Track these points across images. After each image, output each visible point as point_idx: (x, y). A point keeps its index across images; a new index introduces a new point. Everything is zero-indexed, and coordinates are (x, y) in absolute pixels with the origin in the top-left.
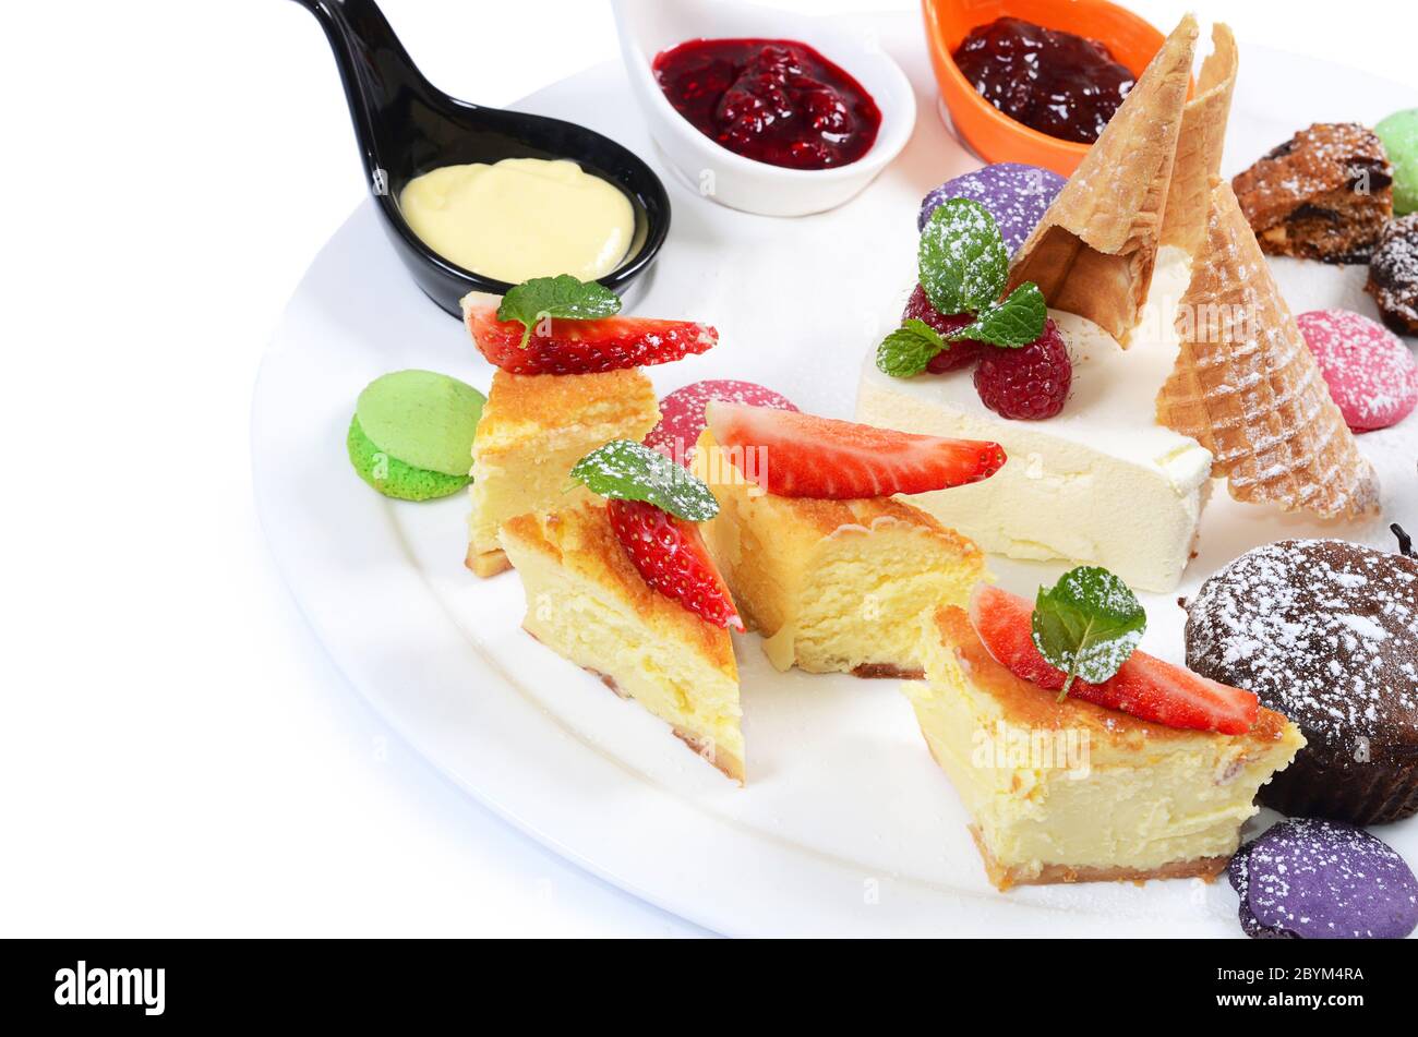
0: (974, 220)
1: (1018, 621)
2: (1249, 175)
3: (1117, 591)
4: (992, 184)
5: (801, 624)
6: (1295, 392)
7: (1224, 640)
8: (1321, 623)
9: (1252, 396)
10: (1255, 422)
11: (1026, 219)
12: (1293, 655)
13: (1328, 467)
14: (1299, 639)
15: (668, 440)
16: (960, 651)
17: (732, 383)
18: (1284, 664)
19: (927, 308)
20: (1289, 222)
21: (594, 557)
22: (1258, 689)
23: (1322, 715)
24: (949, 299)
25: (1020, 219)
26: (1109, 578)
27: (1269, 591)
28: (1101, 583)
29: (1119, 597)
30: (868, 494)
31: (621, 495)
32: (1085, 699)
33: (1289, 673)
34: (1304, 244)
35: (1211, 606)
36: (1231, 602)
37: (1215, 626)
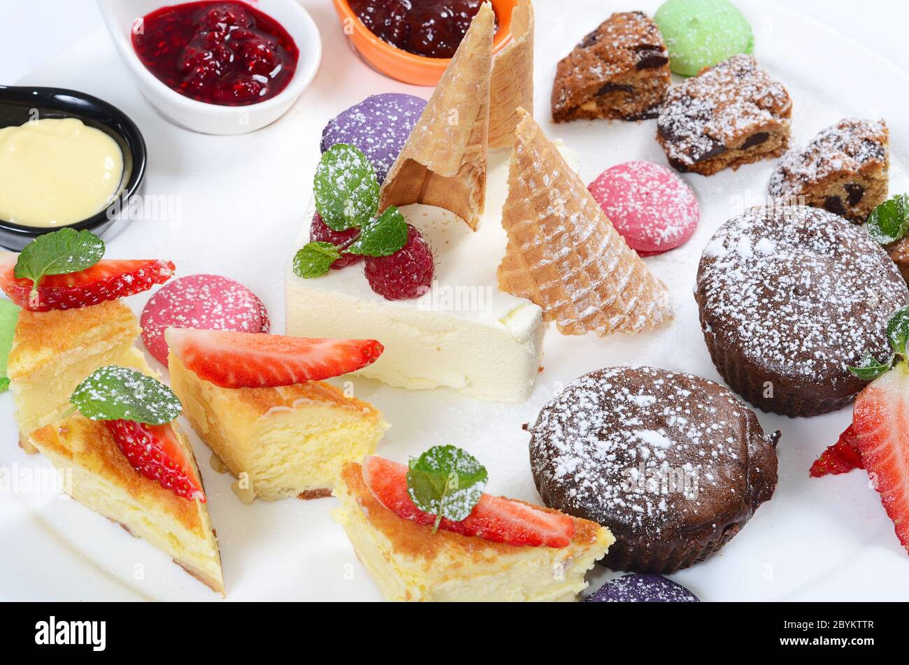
0: (352, 160)
1: (398, 480)
2: (568, 61)
3: (463, 459)
4: (371, 115)
5: (256, 471)
6: (597, 255)
7: (555, 459)
8: (624, 440)
9: (565, 264)
10: (570, 281)
11: (396, 140)
12: (605, 466)
13: (629, 300)
14: (608, 453)
15: (157, 330)
16: (360, 500)
17: (201, 278)
18: (598, 474)
19: (325, 227)
20: (597, 97)
21: (94, 454)
22: (581, 496)
23: (627, 511)
24: (341, 219)
25: (392, 141)
26: (456, 451)
27: (585, 415)
28: (451, 455)
29: (465, 463)
30: (288, 382)
31: (105, 416)
32: (451, 530)
33: (602, 481)
34: (611, 110)
35: (545, 432)
36: (558, 428)
37: (548, 448)
